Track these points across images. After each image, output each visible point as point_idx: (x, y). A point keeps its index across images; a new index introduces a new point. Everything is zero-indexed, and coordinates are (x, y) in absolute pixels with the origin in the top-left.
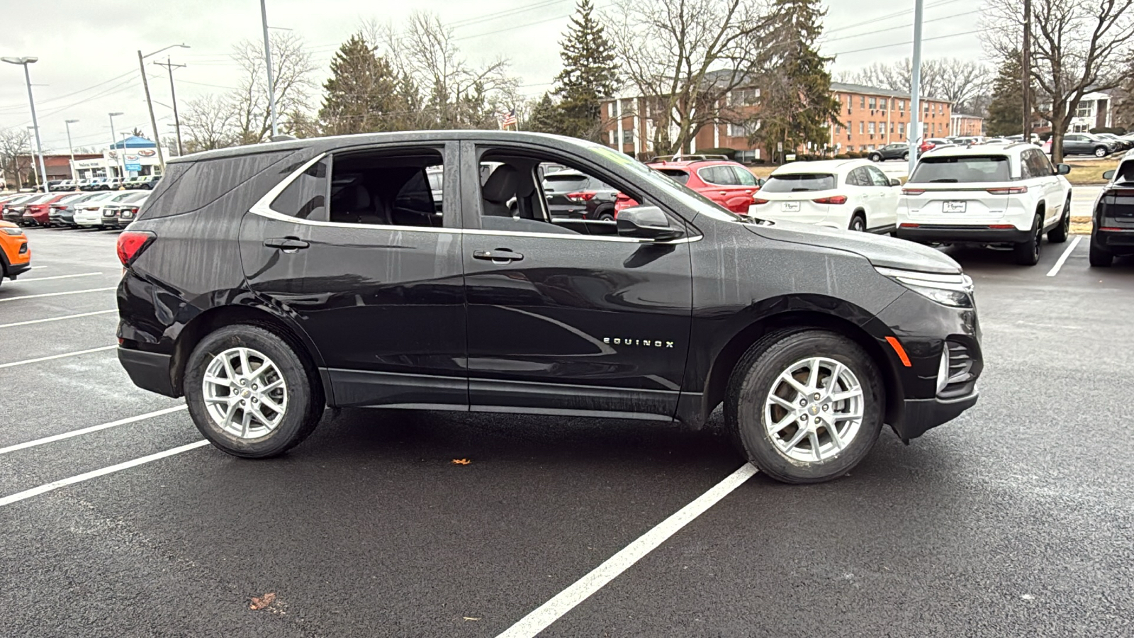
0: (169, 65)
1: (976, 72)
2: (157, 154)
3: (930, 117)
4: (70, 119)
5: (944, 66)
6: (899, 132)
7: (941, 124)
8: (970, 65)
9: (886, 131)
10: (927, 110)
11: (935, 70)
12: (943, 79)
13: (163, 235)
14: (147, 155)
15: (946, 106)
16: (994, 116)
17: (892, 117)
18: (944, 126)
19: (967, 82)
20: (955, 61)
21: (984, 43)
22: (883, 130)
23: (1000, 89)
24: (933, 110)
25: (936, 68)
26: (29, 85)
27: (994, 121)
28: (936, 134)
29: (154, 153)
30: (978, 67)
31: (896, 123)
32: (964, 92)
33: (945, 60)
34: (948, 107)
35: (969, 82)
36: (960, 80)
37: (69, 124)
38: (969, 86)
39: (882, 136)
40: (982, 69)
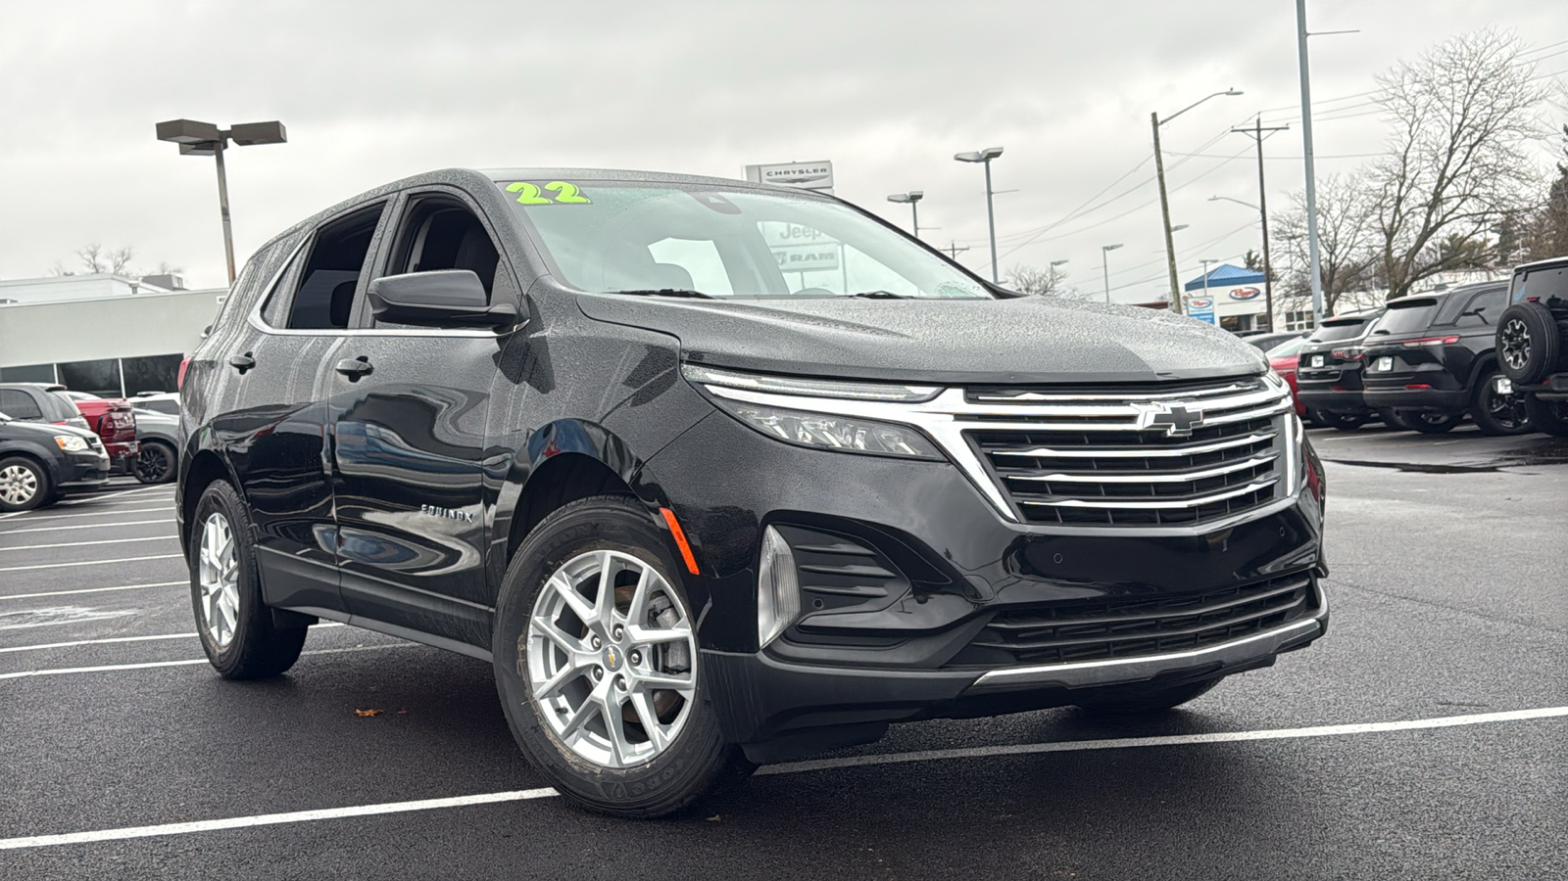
0: (1259, 130)
2: (1263, 296)
4: (1109, 245)
14: (1245, 297)
26: (990, 193)
29: (1257, 293)
37: (1107, 252)
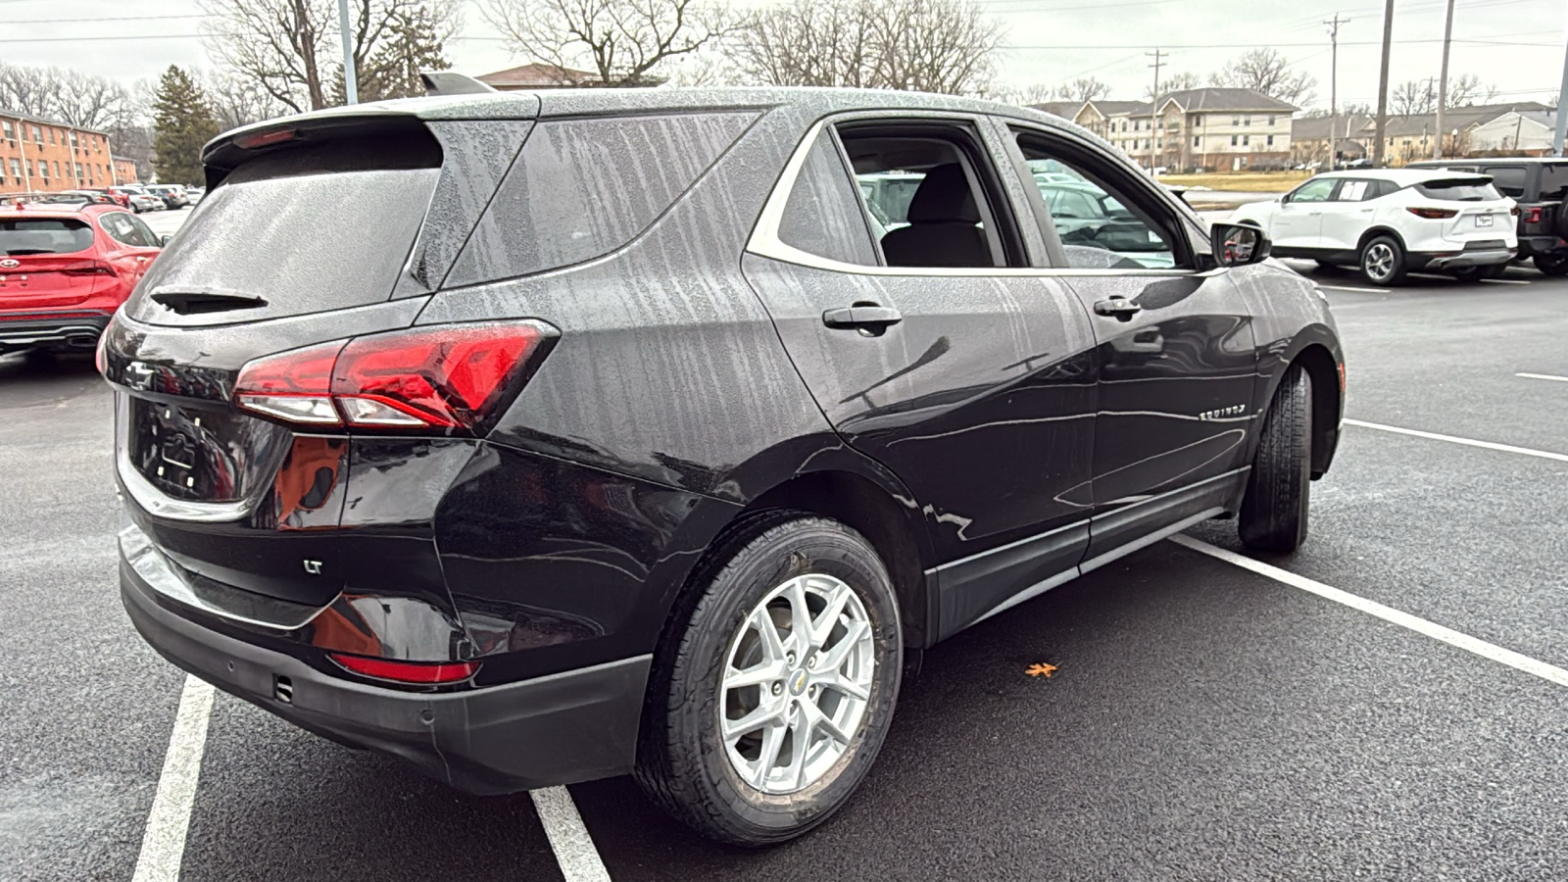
1: (108, 93)
3: (82, 154)
5: (56, 79)
6: (42, 176)
7: (99, 165)
8: (98, 82)
9: (22, 173)
10: (75, 143)
11: (43, 84)
12: (58, 98)
13: (578, 326)
15: (100, 139)
16: (166, 157)
17: (26, 152)
18: (104, 168)
19: (97, 107)
20: (72, 74)
21: (211, 53)
22: (17, 170)
23: (164, 120)
24: (85, 145)
25: (44, 81)
27: (165, 166)
28: (95, 180)
30: (109, 85)
31: (35, 161)
32: (97, 120)
33: (56, 69)
34: (104, 140)
35: (100, 107)
36: (86, 104)
38: (101, 113)
39: (18, 181)
40: (117, 90)
